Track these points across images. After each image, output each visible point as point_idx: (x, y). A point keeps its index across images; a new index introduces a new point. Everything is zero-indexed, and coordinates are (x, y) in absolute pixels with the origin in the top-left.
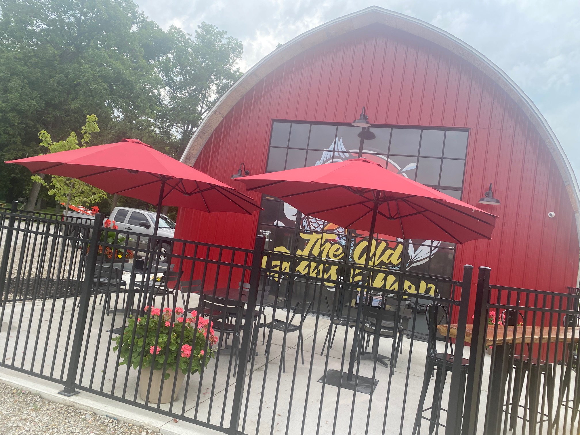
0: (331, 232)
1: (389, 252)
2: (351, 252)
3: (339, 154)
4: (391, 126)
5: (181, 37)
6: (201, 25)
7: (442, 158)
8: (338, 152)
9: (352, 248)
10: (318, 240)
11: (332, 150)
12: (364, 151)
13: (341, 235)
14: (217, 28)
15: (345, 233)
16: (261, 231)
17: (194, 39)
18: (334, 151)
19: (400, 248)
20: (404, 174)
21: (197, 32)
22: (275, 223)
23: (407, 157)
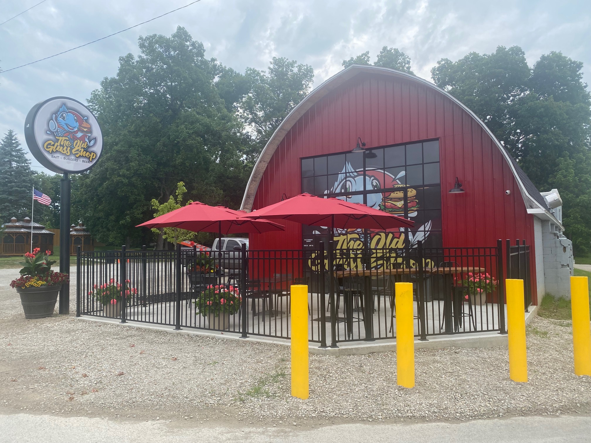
0: (353, 233)
1: (396, 240)
2: (369, 245)
3: (350, 174)
4: (383, 147)
5: (257, 75)
6: (272, 61)
7: (423, 164)
9: (369, 242)
10: (345, 239)
11: (345, 172)
12: (366, 169)
13: (360, 233)
14: (287, 59)
15: (362, 232)
16: (305, 240)
17: (267, 75)
19: (403, 236)
20: (397, 181)
21: (270, 68)
22: (314, 233)
23: (399, 168)
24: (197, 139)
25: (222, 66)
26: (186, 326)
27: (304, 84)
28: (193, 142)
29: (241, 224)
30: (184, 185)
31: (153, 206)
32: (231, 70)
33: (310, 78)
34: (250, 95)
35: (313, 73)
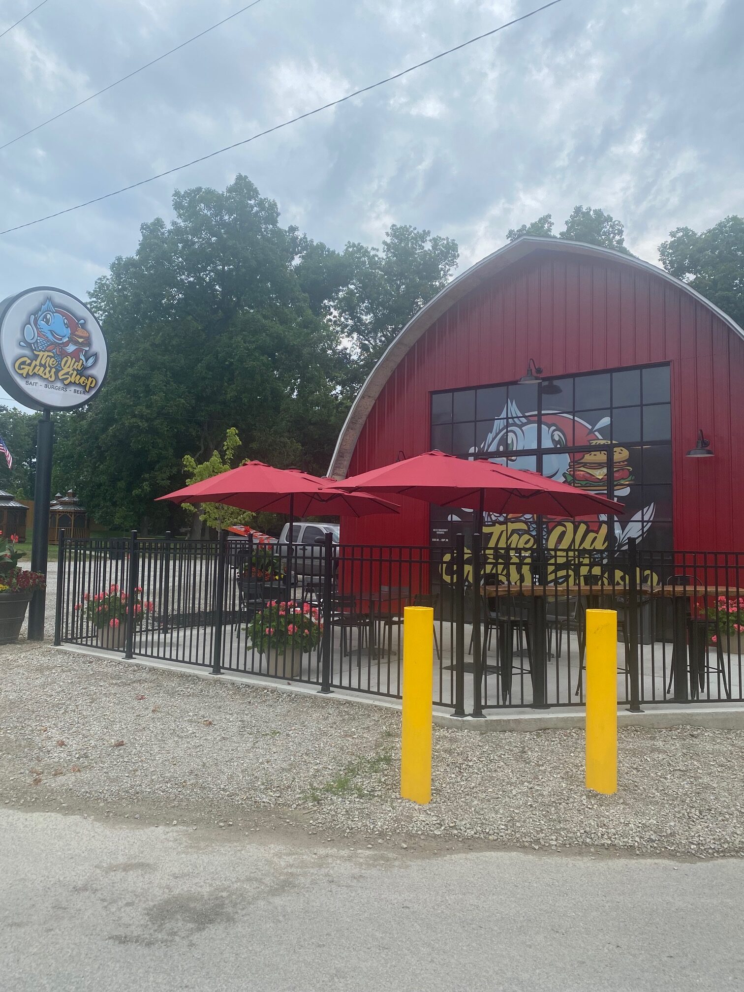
0: (517, 520)
1: (591, 536)
2: (544, 542)
3: (514, 421)
4: (573, 376)
5: (364, 256)
6: (390, 231)
7: (642, 405)
8: (512, 418)
9: (545, 537)
10: (502, 531)
11: (505, 417)
12: (543, 412)
13: (530, 522)
14: (415, 229)
15: (534, 519)
16: (434, 530)
17: (382, 255)
18: (507, 418)
19: (604, 529)
20: (597, 433)
21: (385, 243)
22: (449, 518)
23: (601, 411)
24: (262, 360)
25: (306, 239)
26: (230, 669)
27: (442, 269)
28: (254, 363)
29: (327, 501)
30: (236, 434)
31: (186, 466)
32: (322, 247)
33: (452, 260)
34: (352, 287)
35: (457, 252)
